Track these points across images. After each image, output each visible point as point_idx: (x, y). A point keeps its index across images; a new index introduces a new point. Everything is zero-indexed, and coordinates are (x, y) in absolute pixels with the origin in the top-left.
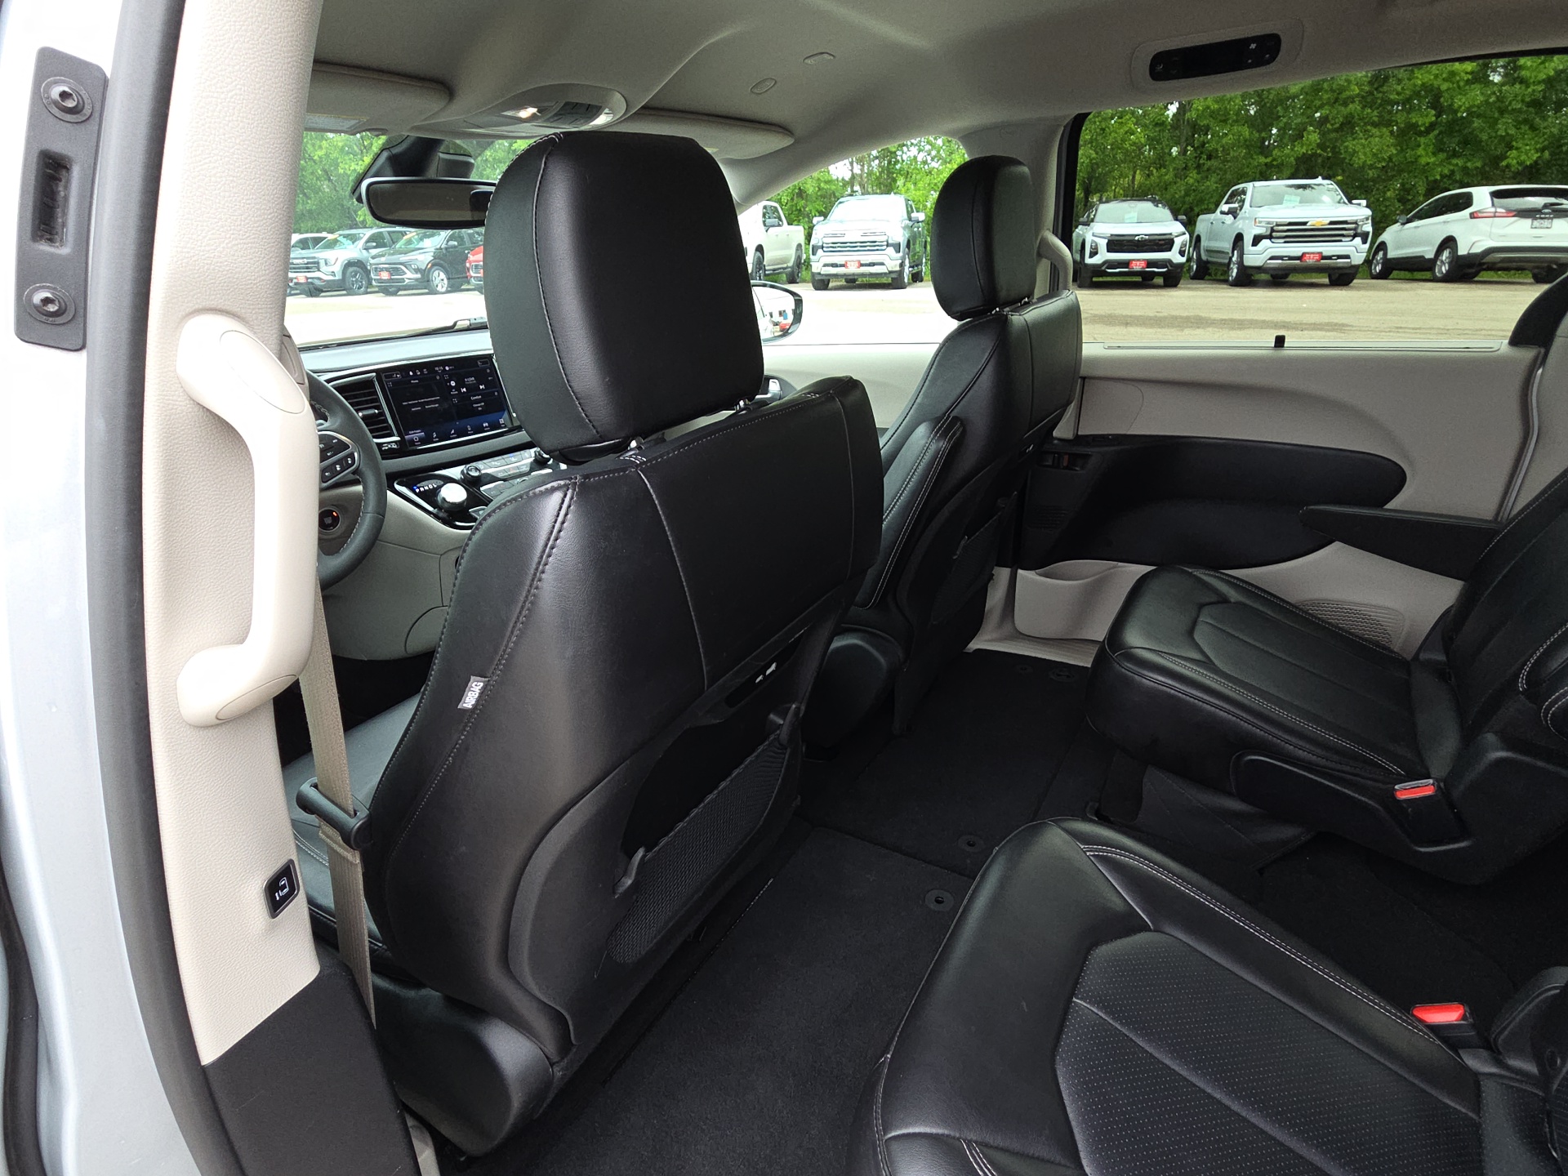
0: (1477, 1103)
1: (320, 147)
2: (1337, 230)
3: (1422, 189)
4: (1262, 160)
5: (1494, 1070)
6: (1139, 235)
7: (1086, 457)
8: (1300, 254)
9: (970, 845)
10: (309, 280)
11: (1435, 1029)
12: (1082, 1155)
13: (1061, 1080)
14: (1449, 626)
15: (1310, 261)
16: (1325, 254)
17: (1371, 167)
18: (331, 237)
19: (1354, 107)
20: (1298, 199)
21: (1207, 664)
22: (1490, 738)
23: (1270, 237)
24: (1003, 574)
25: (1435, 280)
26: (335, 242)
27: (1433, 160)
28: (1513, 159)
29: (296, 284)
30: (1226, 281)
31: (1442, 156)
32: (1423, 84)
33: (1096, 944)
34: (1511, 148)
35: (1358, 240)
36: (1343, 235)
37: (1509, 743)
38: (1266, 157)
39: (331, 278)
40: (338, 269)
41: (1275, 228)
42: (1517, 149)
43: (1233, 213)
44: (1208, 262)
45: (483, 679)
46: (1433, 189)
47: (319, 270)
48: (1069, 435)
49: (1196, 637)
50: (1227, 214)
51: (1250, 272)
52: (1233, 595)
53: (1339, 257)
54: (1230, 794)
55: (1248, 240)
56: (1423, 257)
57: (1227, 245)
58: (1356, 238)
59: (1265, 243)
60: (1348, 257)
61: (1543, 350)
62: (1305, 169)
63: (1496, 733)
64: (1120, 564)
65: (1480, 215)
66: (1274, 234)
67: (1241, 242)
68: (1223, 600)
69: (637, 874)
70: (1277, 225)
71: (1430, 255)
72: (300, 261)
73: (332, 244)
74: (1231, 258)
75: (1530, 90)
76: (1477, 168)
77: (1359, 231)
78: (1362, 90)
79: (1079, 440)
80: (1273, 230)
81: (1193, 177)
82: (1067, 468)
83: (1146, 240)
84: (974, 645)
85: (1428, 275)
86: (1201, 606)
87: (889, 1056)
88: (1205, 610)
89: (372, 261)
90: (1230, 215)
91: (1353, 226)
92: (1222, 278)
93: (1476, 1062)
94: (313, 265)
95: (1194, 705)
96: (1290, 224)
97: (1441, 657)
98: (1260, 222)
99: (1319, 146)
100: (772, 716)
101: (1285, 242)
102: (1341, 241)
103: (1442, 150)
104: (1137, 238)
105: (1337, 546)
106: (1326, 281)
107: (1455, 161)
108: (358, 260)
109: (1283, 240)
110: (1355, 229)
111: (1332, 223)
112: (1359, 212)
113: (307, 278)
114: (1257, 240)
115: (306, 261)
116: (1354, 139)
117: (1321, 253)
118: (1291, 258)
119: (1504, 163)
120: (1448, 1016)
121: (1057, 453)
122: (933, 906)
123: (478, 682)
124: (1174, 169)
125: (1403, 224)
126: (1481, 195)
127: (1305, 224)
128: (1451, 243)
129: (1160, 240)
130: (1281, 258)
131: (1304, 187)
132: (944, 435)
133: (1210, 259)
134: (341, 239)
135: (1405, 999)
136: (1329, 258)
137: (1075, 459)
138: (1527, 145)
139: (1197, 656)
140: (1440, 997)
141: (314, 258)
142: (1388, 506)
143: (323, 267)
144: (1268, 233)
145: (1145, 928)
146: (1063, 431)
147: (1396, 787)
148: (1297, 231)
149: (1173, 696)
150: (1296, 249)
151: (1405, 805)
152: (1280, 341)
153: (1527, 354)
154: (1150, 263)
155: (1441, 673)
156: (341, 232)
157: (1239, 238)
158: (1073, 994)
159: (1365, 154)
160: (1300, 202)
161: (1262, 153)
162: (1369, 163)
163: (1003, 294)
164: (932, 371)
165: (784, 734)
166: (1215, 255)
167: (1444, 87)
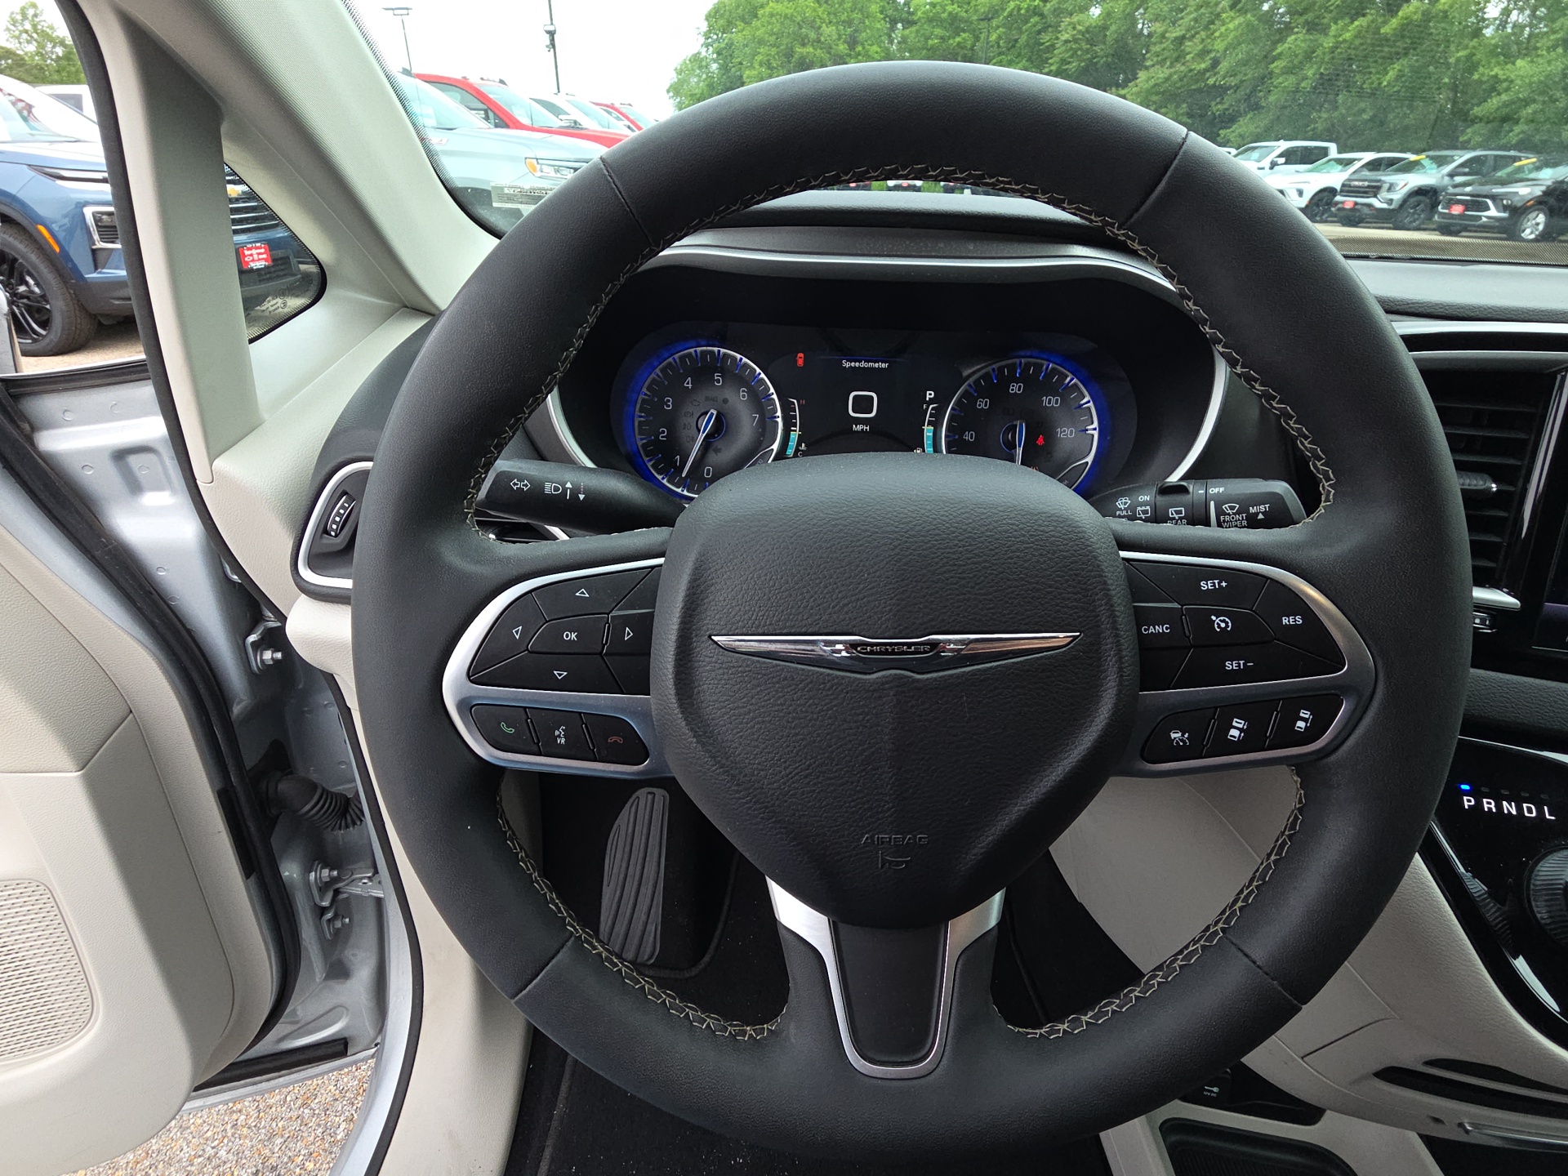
1: (1466, 47)
10: (1357, 207)
18: (1412, 157)
26: (1417, 163)
29: (1339, 209)
39: (1385, 206)
40: (1397, 196)
47: (1375, 196)
72: (1361, 184)
73: (1410, 167)
89: (1451, 190)
94: (1374, 190)
108: (1432, 188)
113: (1356, 204)
115: (1366, 184)
134: (1427, 163)
141: (1379, 181)
143: (1383, 194)
156: (1431, 153)
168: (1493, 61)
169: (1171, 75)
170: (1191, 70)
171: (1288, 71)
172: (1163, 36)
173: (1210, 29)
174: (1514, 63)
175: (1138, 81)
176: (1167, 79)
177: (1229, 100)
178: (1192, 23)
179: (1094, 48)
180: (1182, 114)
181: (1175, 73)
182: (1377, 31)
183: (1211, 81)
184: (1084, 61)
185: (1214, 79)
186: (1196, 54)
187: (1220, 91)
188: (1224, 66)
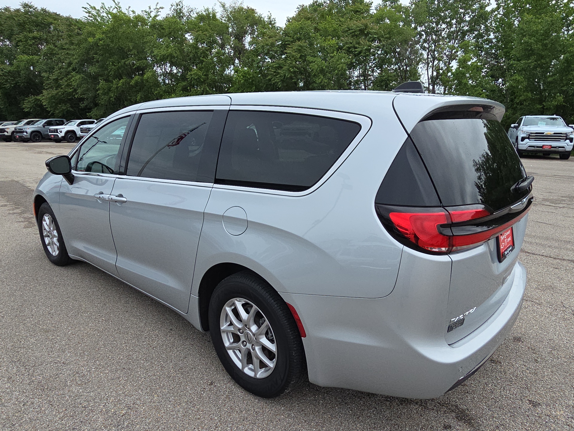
2: (557, 137)
8: (542, 146)
15: (546, 148)
16: (552, 146)
20: (545, 123)
23: (529, 138)
35: (568, 141)
36: (561, 139)
41: (530, 135)
43: (516, 127)
53: (560, 147)
55: (520, 139)
58: (567, 140)
59: (527, 140)
60: (563, 147)
67: (517, 140)
70: (531, 133)
77: (568, 137)
80: (529, 136)
90: (515, 129)
96: (537, 133)
98: (524, 132)
101: (535, 140)
102: (560, 141)
110: (566, 136)
111: (554, 133)
112: (568, 130)
114: (523, 139)
117: (551, 145)
118: (538, 147)
127: (543, 133)
130: (534, 147)
136: (555, 147)
144: (528, 136)
148: (540, 136)
150: (540, 144)
157: (517, 138)
160: (546, 125)
168: (166, 94)
169: (58, 93)
170: (66, 91)
171: (104, 94)
172: (48, 78)
173: (67, 77)
174: (171, 96)
175: (43, 94)
176: (56, 94)
177: (86, 103)
178: (59, 74)
179: (16, 79)
180: (69, 107)
181: (59, 92)
182: (129, 83)
183: (76, 96)
184: (12, 84)
185: (77, 95)
186: (66, 86)
187: (81, 100)
188: (79, 91)
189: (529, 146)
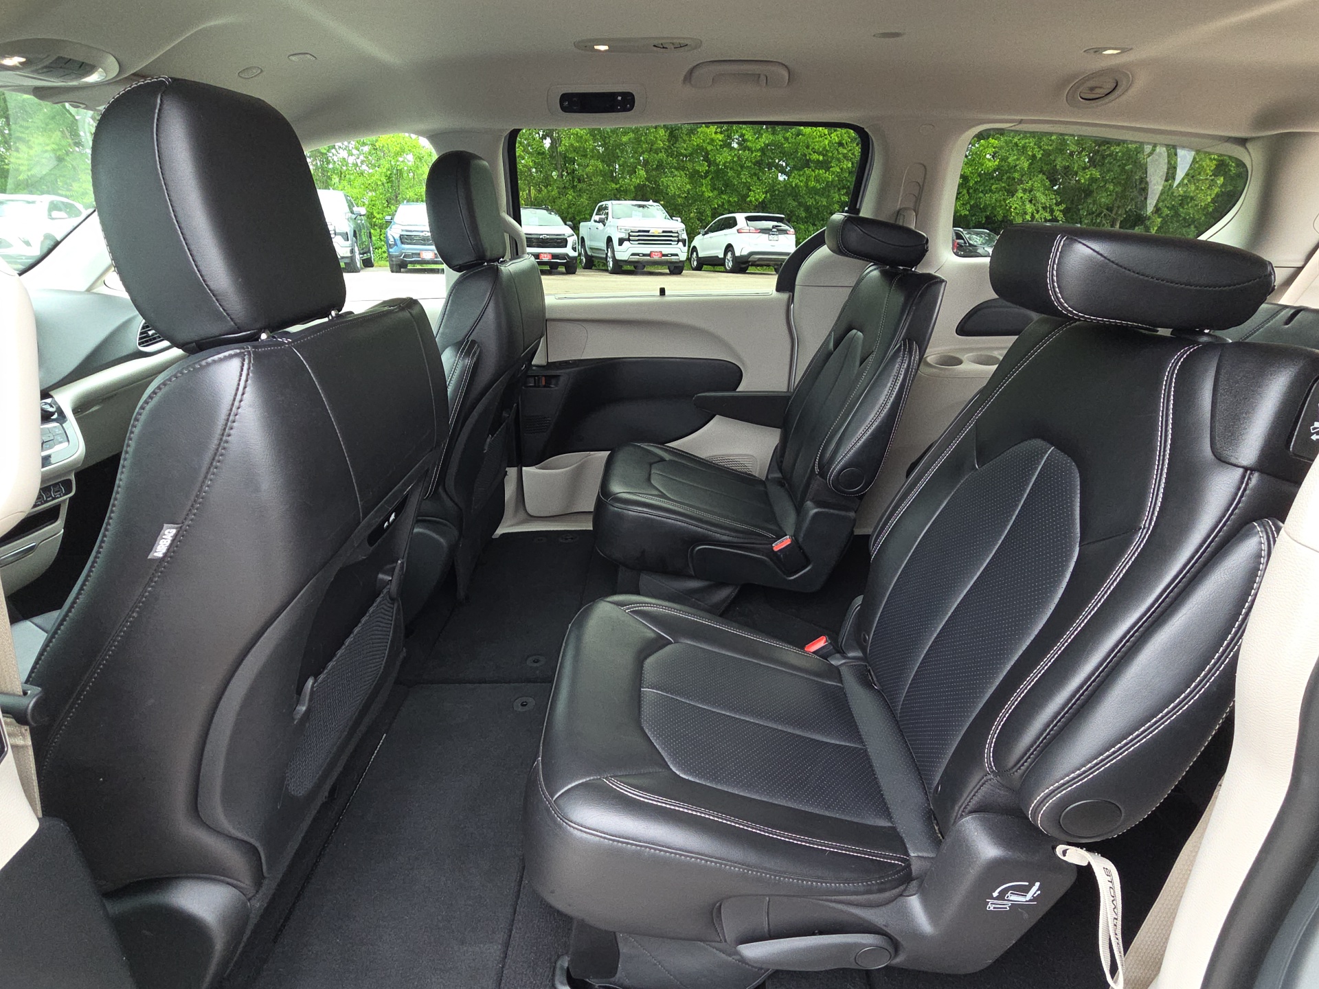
0: (840, 678)
2: (667, 237)
3: (709, 213)
4: (613, 186)
5: (843, 661)
6: (542, 235)
7: (557, 377)
8: (649, 253)
9: (534, 662)
11: (814, 653)
12: (669, 763)
13: (647, 731)
14: (779, 456)
15: (656, 257)
16: (663, 253)
17: (679, 196)
19: (662, 155)
20: (641, 214)
21: (663, 496)
22: (809, 503)
23: (629, 240)
24: (512, 472)
25: (727, 272)
27: (711, 194)
28: (752, 197)
30: (606, 270)
31: (716, 192)
32: (697, 145)
33: (646, 658)
34: (750, 190)
35: (681, 244)
36: (671, 240)
37: (819, 504)
38: (616, 184)
41: (631, 234)
42: (754, 191)
43: (602, 221)
44: (592, 257)
45: (176, 526)
46: (715, 214)
48: (544, 363)
49: (652, 482)
50: (599, 222)
51: (622, 264)
52: (667, 456)
53: (672, 255)
54: (690, 577)
55: (615, 242)
56: (717, 257)
57: (603, 245)
58: (679, 243)
59: (626, 244)
60: (677, 255)
61: (791, 294)
62: (642, 194)
63: (811, 500)
64: (591, 453)
65: (742, 231)
66: (631, 238)
67: (611, 243)
68: (662, 460)
69: (310, 700)
70: (632, 232)
71: (721, 256)
74: (607, 254)
75: (754, 155)
76: (735, 201)
77: (680, 238)
78: (664, 144)
79: (550, 365)
80: (630, 236)
81: (571, 195)
82: (545, 386)
83: (547, 239)
84: (500, 531)
85: (722, 268)
86: (651, 464)
87: (540, 758)
88: (653, 466)
90: (601, 224)
91: (676, 235)
92: (603, 268)
93: (836, 661)
95: (660, 521)
96: (639, 231)
97: (778, 475)
98: (621, 229)
99: (647, 179)
100: (381, 576)
101: (639, 244)
102: (671, 244)
103: (715, 189)
104: (541, 237)
105: (717, 417)
106: (668, 271)
107: (723, 197)
109: (637, 242)
110: (678, 237)
111: (664, 232)
112: (677, 225)
114: (621, 242)
116: (666, 177)
117: (661, 252)
118: (644, 255)
119: (748, 199)
120: (820, 643)
121: (537, 376)
122: (520, 709)
123: (170, 528)
124: (558, 187)
125: (703, 235)
126: (740, 217)
127: (648, 231)
128: (730, 249)
129: (558, 239)
130: (638, 255)
131: (643, 206)
132: (468, 354)
133: (593, 254)
135: (801, 643)
136: (667, 255)
137: (549, 378)
138: (758, 189)
139: (656, 493)
140: (813, 638)
142: (737, 390)
144: (627, 237)
145: (670, 643)
146: (538, 360)
147: (773, 545)
148: (644, 236)
149: (649, 519)
150: (646, 249)
151: (779, 554)
152: (662, 291)
153: (785, 296)
154: (554, 256)
155: (780, 483)
157: (609, 240)
158: (641, 687)
159: (674, 187)
160: (643, 217)
161: (612, 181)
162: (677, 193)
163: (488, 254)
164: (448, 308)
165: (393, 587)
166: (598, 251)
167: (709, 148)
189: (633, 254)
